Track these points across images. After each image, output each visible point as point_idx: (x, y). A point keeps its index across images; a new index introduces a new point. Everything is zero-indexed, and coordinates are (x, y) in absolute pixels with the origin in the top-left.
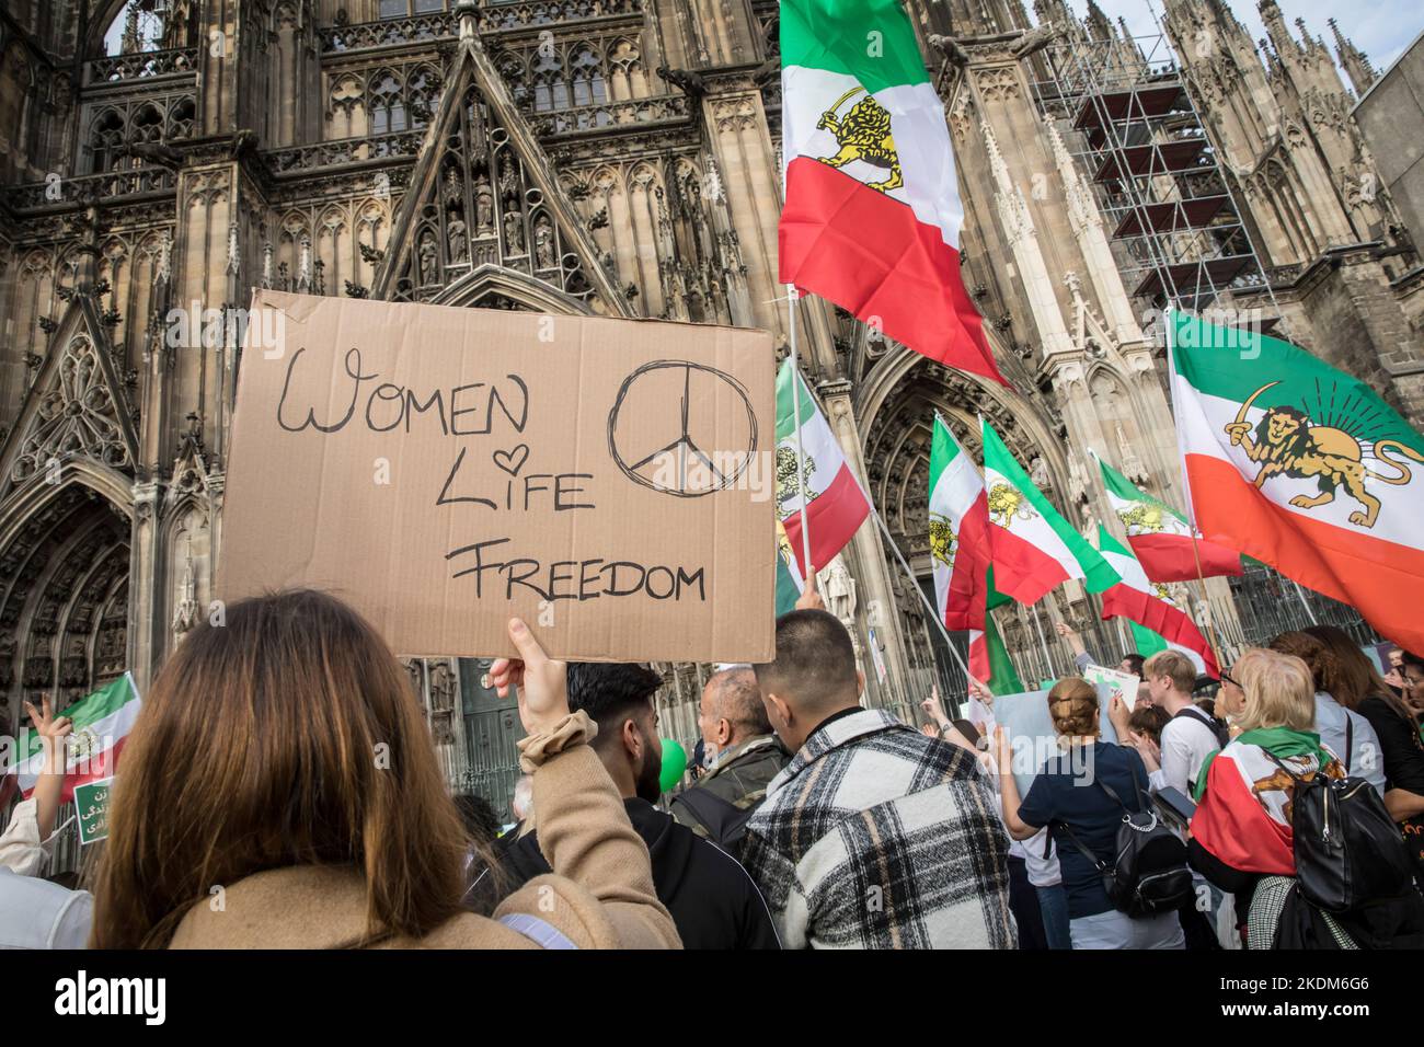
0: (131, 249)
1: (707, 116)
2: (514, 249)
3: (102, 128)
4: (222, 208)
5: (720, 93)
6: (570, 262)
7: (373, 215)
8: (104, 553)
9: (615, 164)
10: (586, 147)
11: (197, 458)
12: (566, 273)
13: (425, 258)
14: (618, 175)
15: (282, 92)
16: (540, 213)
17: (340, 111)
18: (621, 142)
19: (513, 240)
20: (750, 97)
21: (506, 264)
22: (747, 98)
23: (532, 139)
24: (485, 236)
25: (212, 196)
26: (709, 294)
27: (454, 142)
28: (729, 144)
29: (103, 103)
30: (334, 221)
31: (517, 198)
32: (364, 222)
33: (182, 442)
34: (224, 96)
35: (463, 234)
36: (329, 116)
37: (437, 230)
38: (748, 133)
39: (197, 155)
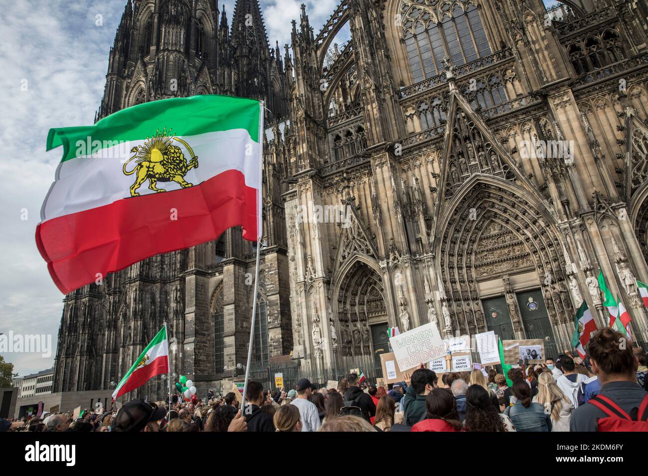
0: (356, 182)
1: (550, 104)
2: (484, 166)
3: (335, 140)
4: (385, 168)
5: (554, 94)
6: (505, 168)
7: (431, 158)
8: (365, 280)
9: (515, 125)
10: (503, 120)
11: (396, 252)
12: (505, 172)
13: (453, 174)
14: (516, 128)
15: (391, 119)
16: (491, 151)
17: (409, 119)
18: (516, 116)
19: (483, 163)
20: (567, 93)
21: (482, 172)
22: (566, 93)
23: (483, 124)
24: (473, 163)
25: (382, 165)
26: (561, 173)
27: (456, 130)
28: (561, 113)
29: (334, 132)
30: (418, 163)
31: (482, 147)
32: (428, 162)
33: (391, 247)
34: (377, 129)
35: (465, 163)
36: (406, 122)
37: (456, 163)
38: (568, 108)
39: (374, 152)
